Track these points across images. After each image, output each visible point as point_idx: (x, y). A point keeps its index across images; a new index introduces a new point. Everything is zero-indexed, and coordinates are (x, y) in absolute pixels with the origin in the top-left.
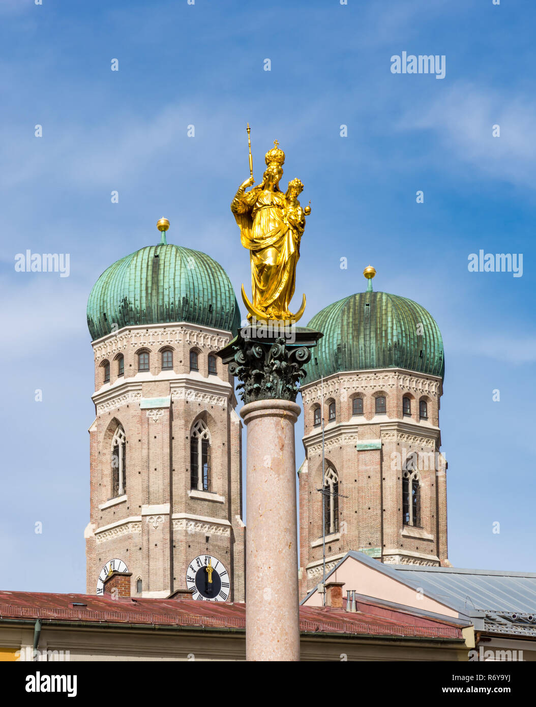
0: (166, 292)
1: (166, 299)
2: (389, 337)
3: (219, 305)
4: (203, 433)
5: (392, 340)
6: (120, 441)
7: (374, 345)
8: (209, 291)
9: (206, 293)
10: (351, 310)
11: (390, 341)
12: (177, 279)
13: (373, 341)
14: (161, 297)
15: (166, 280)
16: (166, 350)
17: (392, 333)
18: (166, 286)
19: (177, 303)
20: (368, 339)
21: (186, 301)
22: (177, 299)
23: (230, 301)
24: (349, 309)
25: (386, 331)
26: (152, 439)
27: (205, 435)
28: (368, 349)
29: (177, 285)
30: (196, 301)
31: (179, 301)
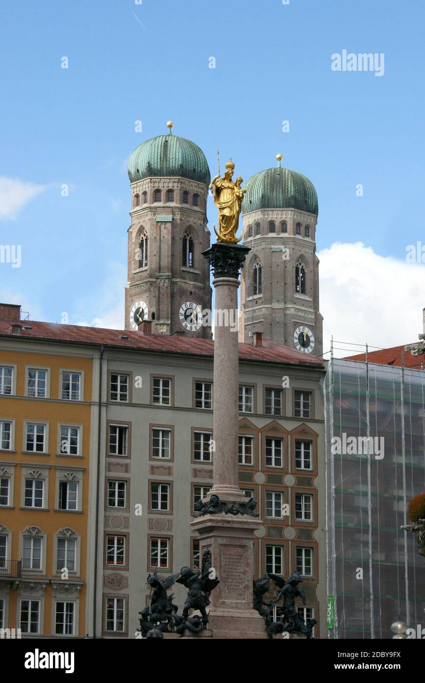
0: (171, 161)
1: (171, 164)
2: (289, 192)
3: (199, 169)
4: (189, 236)
5: (291, 194)
6: (144, 238)
7: (281, 196)
8: (194, 161)
9: (192, 163)
10: (269, 177)
11: (289, 195)
12: (177, 154)
13: (281, 194)
14: (168, 163)
15: (171, 154)
16: (170, 191)
17: (291, 190)
18: (171, 157)
19: (177, 167)
20: (278, 192)
21: (182, 166)
22: (177, 165)
23: (205, 167)
24: (268, 176)
25: (288, 189)
26: (162, 238)
27: (191, 238)
28: (278, 198)
29: (177, 157)
30: (187, 166)
31: (178, 166)
